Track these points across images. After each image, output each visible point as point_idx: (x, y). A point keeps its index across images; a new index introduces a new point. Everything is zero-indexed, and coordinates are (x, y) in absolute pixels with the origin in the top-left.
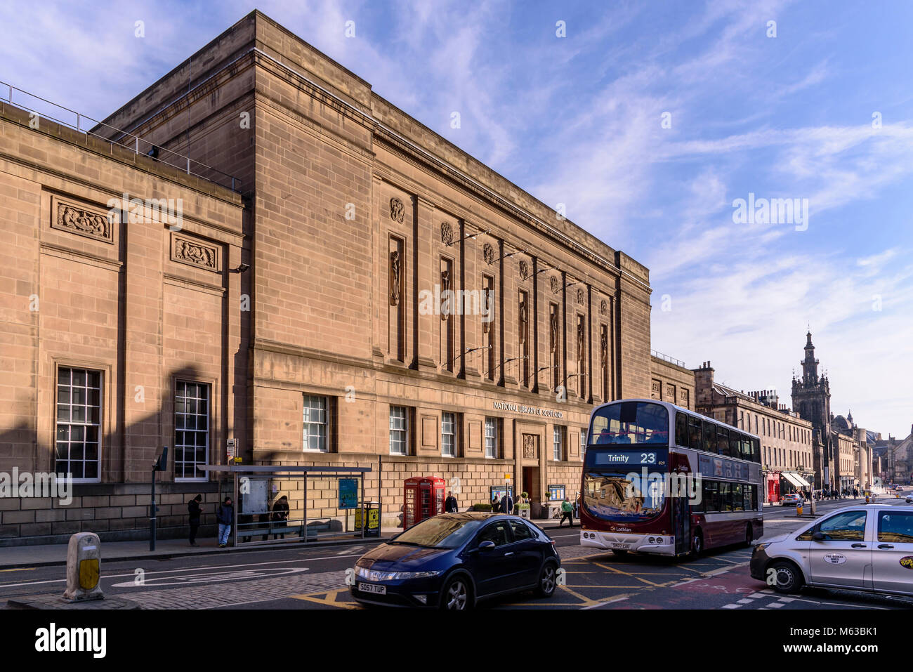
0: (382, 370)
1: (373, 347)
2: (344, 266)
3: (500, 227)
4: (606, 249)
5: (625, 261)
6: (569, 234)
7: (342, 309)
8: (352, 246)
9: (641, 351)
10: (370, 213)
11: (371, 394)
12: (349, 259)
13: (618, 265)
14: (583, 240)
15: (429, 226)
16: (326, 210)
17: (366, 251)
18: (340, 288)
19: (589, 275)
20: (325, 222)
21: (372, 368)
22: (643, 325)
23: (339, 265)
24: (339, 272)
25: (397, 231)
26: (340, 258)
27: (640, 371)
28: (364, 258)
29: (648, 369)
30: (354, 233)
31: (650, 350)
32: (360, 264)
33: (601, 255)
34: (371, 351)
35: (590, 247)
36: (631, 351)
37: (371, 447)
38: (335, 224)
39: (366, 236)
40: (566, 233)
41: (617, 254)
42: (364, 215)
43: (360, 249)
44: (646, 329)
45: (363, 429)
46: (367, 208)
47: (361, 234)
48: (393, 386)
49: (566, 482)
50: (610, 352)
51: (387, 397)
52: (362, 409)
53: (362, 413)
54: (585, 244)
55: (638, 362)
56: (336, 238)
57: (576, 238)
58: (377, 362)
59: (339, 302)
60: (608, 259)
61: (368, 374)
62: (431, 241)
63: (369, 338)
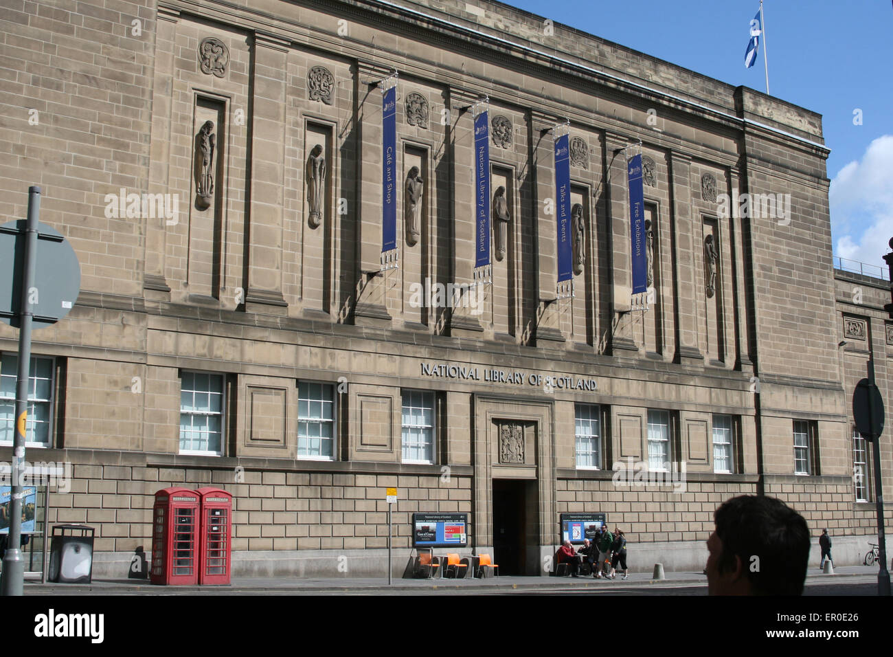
0: (165, 314)
1: (145, 276)
2: (92, 152)
3: (440, 66)
4: (710, 86)
5: (756, 104)
6: (614, 66)
7: (85, 218)
8: (110, 120)
9: (806, 263)
10: (149, 66)
11: (136, 353)
12: (101, 140)
13: (740, 111)
14: (649, 72)
15: (278, 76)
16: (62, 71)
17: (137, 125)
18: (82, 187)
19: (663, 133)
20: (58, 87)
21: (141, 312)
22: (810, 214)
23: (81, 151)
24: (78, 161)
25: (211, 89)
26: (85, 141)
27: (805, 299)
28: (133, 136)
29: (825, 295)
30: (115, 99)
31: (830, 261)
32: (126, 146)
33: (698, 95)
34: (142, 282)
35: (668, 83)
36: (779, 264)
37: (133, 439)
38: (77, 90)
39: (139, 104)
40: (606, 63)
41: (738, 92)
42: (138, 70)
43: (124, 124)
44: (819, 221)
45: (116, 410)
46: (142, 59)
47: (127, 101)
48: (186, 339)
49: (608, 508)
50: (727, 268)
51: (173, 358)
52: (115, 377)
53: (115, 383)
54: (655, 78)
55: (799, 283)
56: (77, 110)
57: (631, 71)
58: (151, 299)
59: (79, 208)
60: (716, 101)
61: (131, 319)
62: (282, 100)
63: (138, 262)
